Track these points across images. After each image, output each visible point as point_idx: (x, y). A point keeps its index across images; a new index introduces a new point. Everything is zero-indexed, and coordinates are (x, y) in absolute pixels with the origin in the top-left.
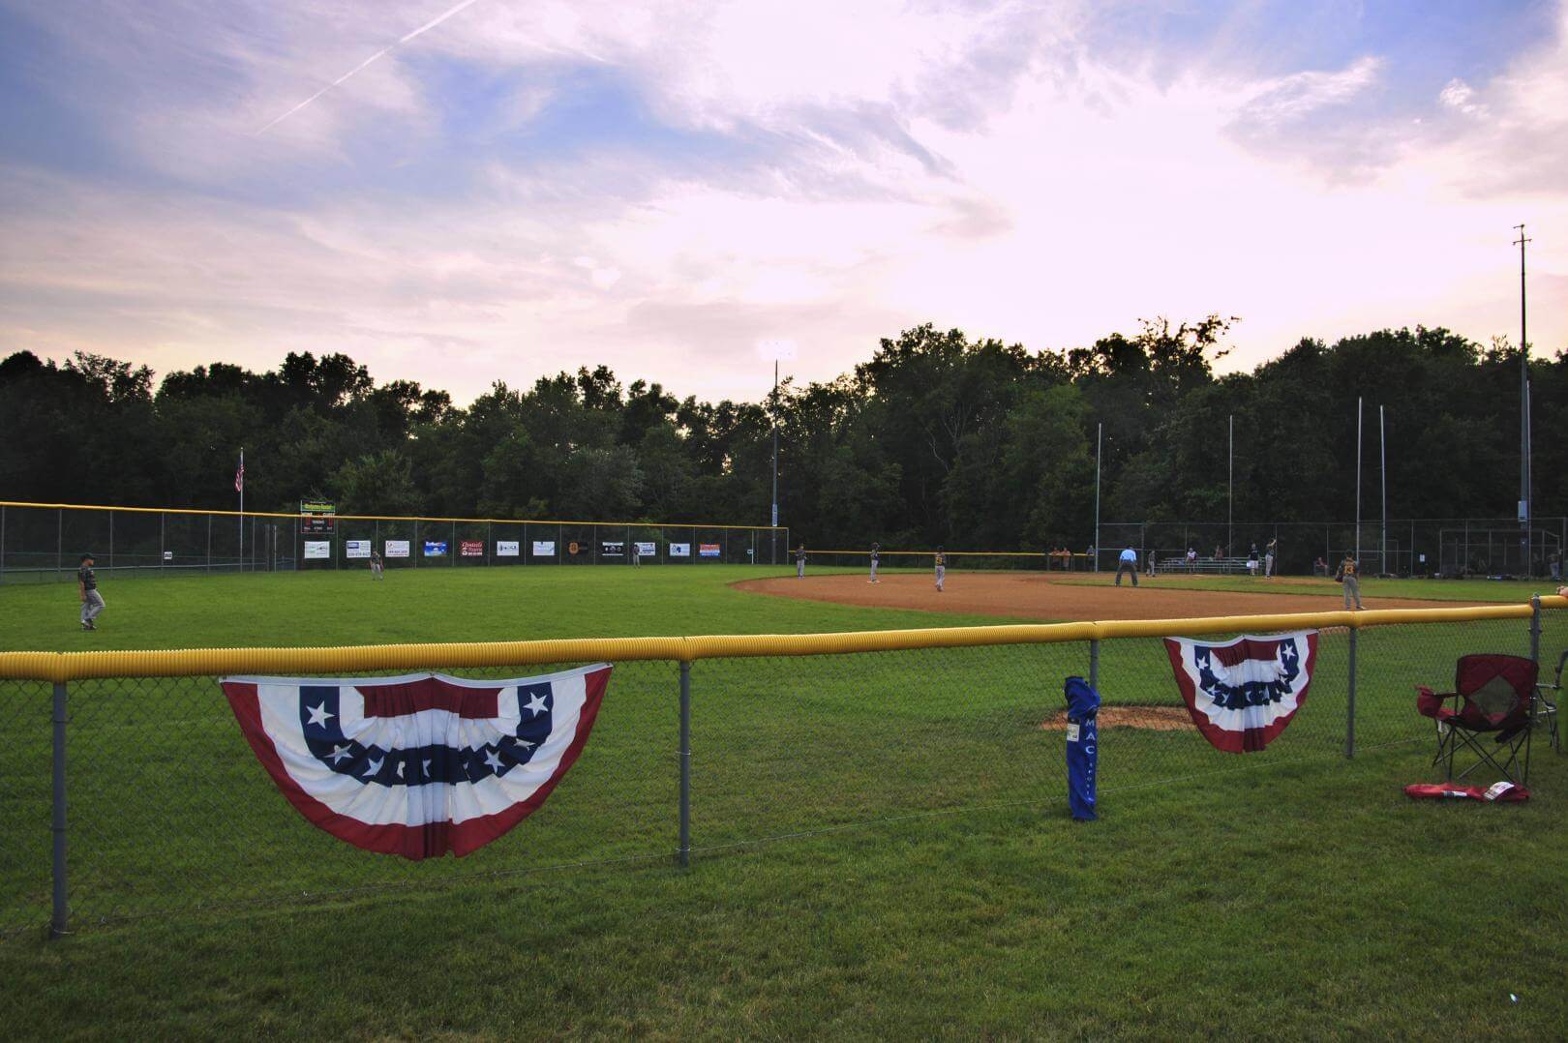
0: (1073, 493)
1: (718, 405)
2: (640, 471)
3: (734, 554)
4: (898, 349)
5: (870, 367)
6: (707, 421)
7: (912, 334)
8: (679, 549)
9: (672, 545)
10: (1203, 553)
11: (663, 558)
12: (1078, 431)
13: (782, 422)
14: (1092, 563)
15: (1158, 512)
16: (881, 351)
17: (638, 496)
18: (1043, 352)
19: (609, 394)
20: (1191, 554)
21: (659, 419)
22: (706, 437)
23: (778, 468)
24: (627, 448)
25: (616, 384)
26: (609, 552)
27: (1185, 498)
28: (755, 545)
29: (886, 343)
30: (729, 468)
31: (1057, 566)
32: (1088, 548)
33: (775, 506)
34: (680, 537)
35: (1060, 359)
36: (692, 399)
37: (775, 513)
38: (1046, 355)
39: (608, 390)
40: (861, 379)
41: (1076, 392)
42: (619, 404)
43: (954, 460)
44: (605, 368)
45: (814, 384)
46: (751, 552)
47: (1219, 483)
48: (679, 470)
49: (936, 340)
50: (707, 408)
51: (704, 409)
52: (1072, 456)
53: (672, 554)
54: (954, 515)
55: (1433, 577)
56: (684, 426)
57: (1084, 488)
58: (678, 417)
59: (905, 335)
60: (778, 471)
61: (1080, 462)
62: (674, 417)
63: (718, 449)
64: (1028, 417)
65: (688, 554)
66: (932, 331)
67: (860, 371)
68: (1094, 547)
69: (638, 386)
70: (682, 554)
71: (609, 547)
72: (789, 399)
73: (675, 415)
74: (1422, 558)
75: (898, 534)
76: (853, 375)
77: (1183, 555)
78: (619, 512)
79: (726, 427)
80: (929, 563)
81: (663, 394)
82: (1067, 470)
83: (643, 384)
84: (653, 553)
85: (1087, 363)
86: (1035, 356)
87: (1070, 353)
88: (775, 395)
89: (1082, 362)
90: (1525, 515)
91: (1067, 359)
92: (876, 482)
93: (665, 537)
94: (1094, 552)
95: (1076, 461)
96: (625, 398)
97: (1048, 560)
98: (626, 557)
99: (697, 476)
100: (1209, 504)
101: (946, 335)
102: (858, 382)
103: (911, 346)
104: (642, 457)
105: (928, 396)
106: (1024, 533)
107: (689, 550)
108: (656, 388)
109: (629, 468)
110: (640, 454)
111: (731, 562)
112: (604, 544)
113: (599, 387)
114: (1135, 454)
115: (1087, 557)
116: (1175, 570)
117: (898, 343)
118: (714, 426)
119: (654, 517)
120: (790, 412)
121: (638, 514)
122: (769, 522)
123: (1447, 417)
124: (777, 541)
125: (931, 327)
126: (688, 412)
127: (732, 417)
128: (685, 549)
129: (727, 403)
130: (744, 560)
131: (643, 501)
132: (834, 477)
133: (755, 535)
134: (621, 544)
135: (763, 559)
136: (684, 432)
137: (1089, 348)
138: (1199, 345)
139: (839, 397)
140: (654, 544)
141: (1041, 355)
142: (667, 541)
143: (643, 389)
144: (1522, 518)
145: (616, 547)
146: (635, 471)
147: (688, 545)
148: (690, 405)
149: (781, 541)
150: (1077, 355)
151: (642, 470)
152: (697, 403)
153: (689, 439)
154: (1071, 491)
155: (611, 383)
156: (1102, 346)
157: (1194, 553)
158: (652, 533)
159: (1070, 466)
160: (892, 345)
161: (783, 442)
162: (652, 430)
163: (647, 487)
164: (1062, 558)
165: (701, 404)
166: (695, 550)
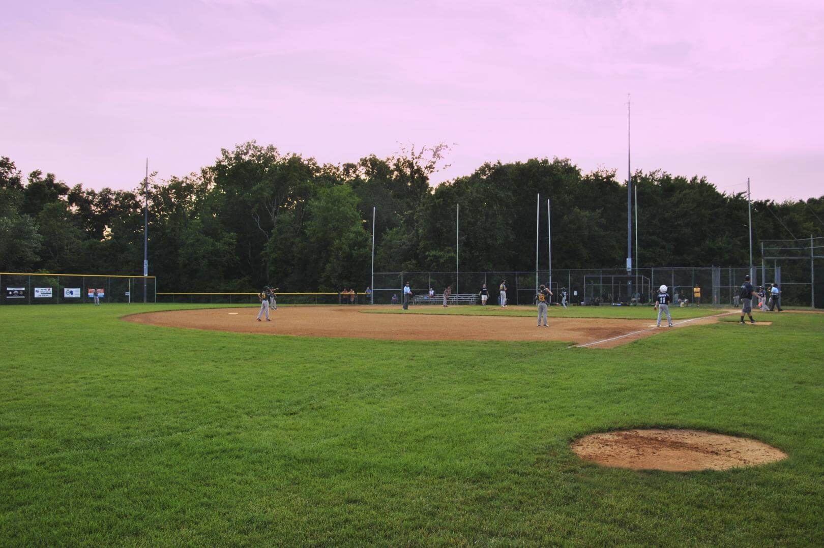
0: (354, 253)
1: (100, 190)
2: (39, 235)
3: (115, 296)
4: (233, 156)
5: (213, 169)
6: (91, 202)
7: (242, 146)
8: (71, 293)
9: (66, 290)
10: (439, 291)
11: (58, 299)
12: (356, 213)
13: (151, 203)
14: (369, 299)
15: (409, 266)
16: (221, 157)
17: (36, 253)
18: (326, 164)
19: (11, 179)
20: (432, 292)
21: (54, 197)
22: (90, 214)
23: (148, 234)
24: (29, 219)
25: (18, 172)
26: (12, 295)
27: (426, 257)
28: (131, 289)
29: (224, 152)
30: (108, 236)
31: (346, 301)
32: (366, 289)
33: (146, 262)
34: (73, 284)
35: (338, 169)
36: (79, 186)
37: (146, 266)
38: (328, 166)
39: (10, 176)
40: (204, 177)
41: (349, 189)
42: (20, 187)
43: (272, 231)
44: (7, 159)
45: (174, 177)
46: (128, 294)
47: (446, 248)
48: (71, 235)
49: (259, 151)
50: (92, 193)
51: (89, 194)
52: (354, 229)
53: (66, 296)
54: (272, 268)
55: (580, 305)
56: (74, 205)
57: (361, 249)
58: (69, 198)
59: (238, 147)
60: (148, 237)
61: (358, 233)
62: (65, 198)
63: (100, 222)
64: (323, 203)
65: (79, 296)
66: (256, 145)
67: (204, 172)
68: (371, 289)
69: (35, 174)
70: (74, 296)
71: (12, 291)
72: (156, 187)
73: (67, 196)
74: (575, 293)
75: (234, 280)
76: (200, 174)
77: (427, 293)
78: (20, 265)
79: (106, 207)
80: (257, 301)
81: (55, 182)
82: (351, 238)
83: (40, 173)
84: (50, 296)
85: (354, 172)
86: (321, 166)
87: (344, 165)
88: (145, 184)
89: (351, 171)
90: (630, 267)
91: (341, 169)
92: (219, 245)
93: (59, 284)
94: (370, 292)
95: (355, 232)
96: (25, 182)
97: (340, 298)
98: (29, 299)
99: (84, 240)
100: (442, 261)
101: (265, 148)
102: (203, 179)
103: (242, 154)
104: (41, 225)
105: (254, 188)
106: (322, 280)
107: (79, 293)
108: (50, 177)
109: (30, 232)
110: (38, 223)
111: (112, 301)
112: (8, 289)
113: (3, 173)
114: (391, 229)
115: (366, 295)
116: (421, 302)
117: (233, 152)
118: (96, 205)
119: (51, 269)
120: (156, 196)
121: (36, 267)
122: (142, 273)
123: (577, 209)
124: (147, 287)
125: (255, 142)
126: (76, 196)
127: (110, 199)
128: (76, 293)
129: (107, 189)
130: (122, 300)
131: (42, 257)
132: (190, 241)
133: (131, 282)
134: (24, 289)
135: (137, 299)
136: (74, 209)
137: (355, 163)
138: (434, 160)
139: (189, 188)
140: (51, 289)
141: (325, 166)
142: (62, 287)
143: (40, 176)
144: (629, 268)
145: (19, 291)
146: (35, 235)
147: (79, 289)
148: (78, 190)
149: (150, 286)
150: (349, 167)
151: (41, 234)
152: (84, 189)
153: (77, 215)
154: (353, 252)
155: (13, 171)
156: (364, 163)
157: (433, 291)
158: (50, 281)
159: (352, 236)
160: (228, 153)
161: (151, 216)
162: (49, 205)
163: (44, 247)
164: (350, 296)
165: (87, 190)
166: (84, 294)
